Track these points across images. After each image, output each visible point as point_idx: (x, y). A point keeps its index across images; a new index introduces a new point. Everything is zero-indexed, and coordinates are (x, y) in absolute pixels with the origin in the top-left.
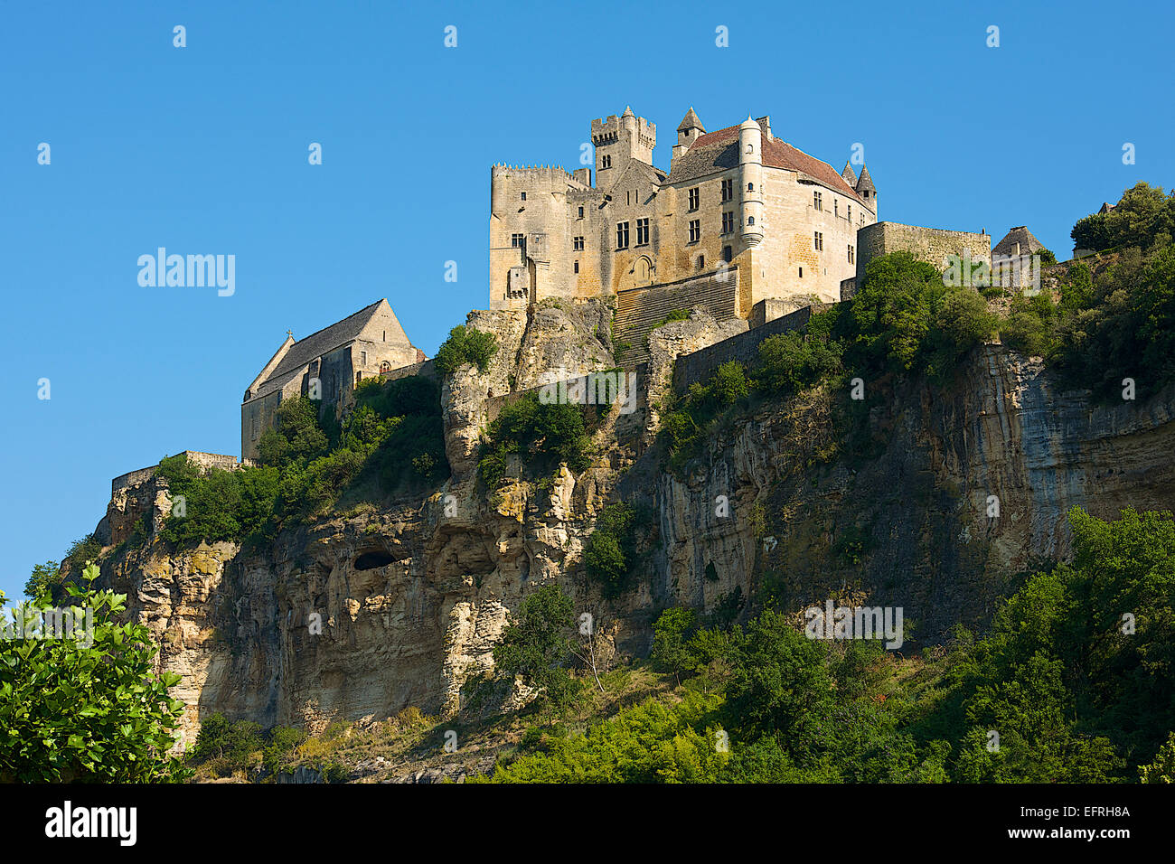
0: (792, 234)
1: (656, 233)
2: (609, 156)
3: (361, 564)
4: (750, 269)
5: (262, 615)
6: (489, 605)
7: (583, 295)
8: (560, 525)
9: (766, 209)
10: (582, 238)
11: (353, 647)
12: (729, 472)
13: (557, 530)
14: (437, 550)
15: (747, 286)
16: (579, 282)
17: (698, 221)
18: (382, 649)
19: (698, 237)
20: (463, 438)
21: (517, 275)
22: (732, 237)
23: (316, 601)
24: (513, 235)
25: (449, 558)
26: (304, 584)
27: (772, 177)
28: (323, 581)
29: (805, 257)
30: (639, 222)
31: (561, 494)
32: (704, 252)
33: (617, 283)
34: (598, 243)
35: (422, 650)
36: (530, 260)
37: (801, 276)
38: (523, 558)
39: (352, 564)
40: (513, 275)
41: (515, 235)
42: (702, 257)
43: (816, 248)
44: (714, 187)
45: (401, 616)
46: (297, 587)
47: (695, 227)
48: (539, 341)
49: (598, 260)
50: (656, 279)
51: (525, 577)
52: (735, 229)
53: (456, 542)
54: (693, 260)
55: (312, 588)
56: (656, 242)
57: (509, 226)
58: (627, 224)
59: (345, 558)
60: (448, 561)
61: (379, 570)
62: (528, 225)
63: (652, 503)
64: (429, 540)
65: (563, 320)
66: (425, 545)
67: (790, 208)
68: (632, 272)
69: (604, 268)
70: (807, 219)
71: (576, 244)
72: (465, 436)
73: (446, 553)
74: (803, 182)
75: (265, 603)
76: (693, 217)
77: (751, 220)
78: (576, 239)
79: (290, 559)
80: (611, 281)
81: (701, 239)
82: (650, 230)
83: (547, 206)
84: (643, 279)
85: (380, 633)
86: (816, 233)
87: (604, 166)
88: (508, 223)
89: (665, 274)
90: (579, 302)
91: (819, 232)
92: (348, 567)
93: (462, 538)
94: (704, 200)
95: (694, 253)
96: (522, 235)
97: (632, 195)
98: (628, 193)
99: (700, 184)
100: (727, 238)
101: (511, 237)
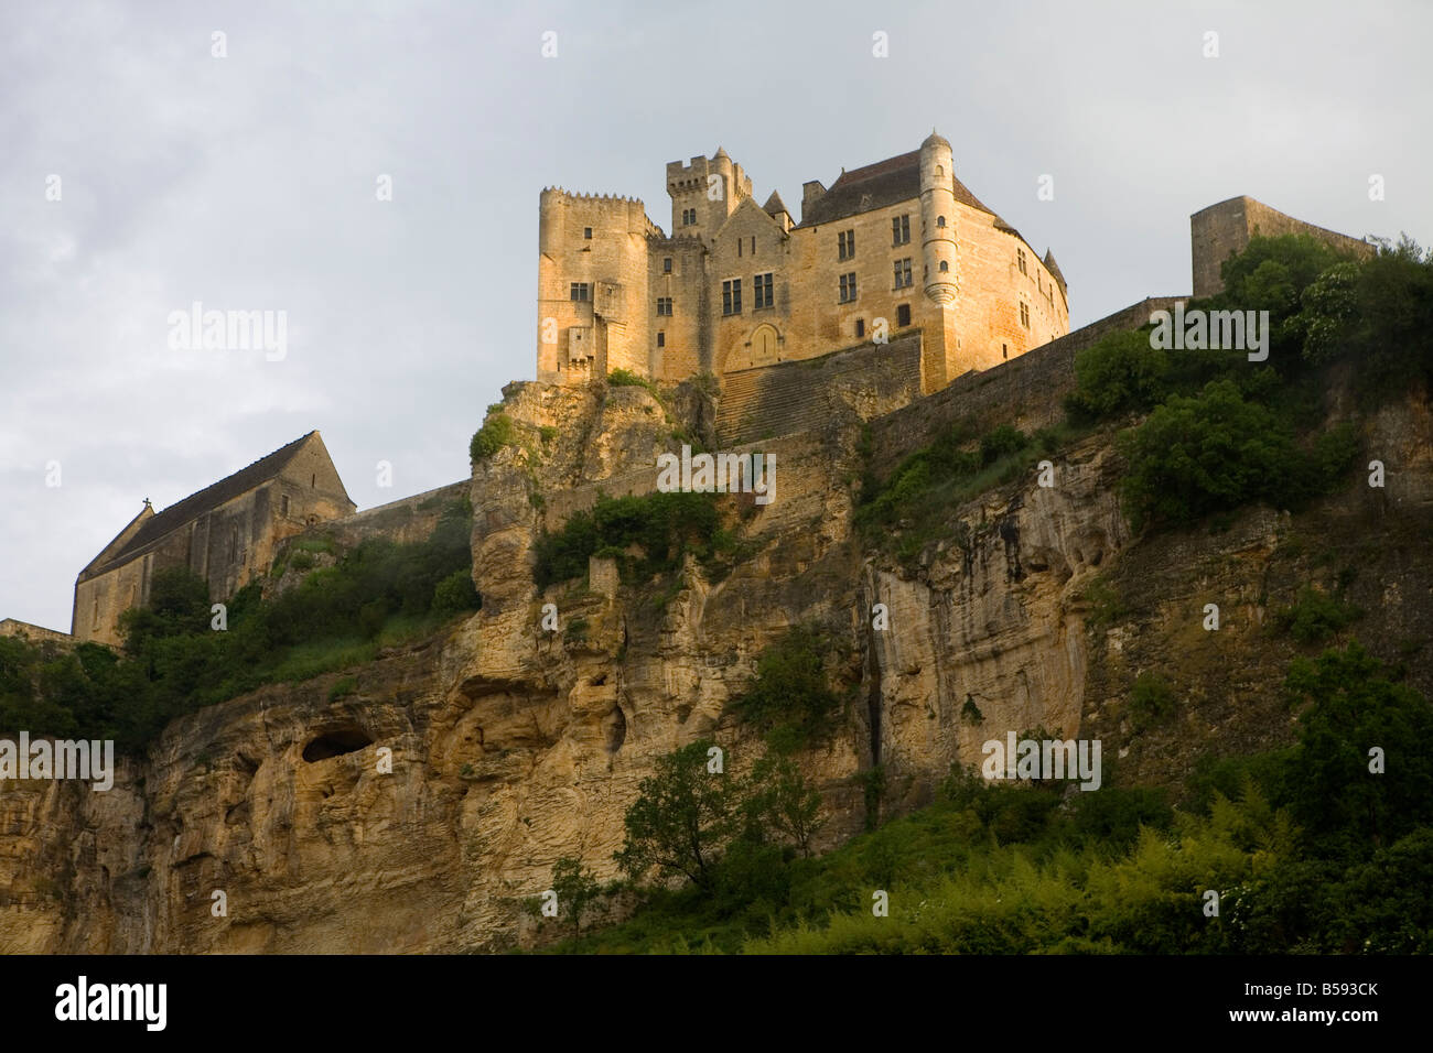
0: (992, 297)
1: (785, 292)
2: (693, 210)
3: (312, 753)
4: (942, 333)
5: (114, 857)
6: (552, 792)
7: (671, 376)
8: (683, 661)
9: (960, 257)
10: (669, 300)
11: (293, 879)
12: (1007, 551)
13: (678, 669)
14: (450, 723)
15: (939, 356)
16: (665, 358)
17: (852, 275)
18: (347, 879)
19: (854, 294)
20: (508, 545)
21: (579, 337)
22: (910, 292)
23: (228, 815)
24: (573, 285)
25: (469, 734)
26: (208, 789)
27: (966, 216)
28: (243, 785)
29: (1010, 332)
30: (758, 278)
31: (686, 614)
32: (864, 314)
33: (723, 361)
34: (694, 308)
35: (419, 876)
36: (599, 318)
37: (1005, 356)
38: (612, 719)
39: (300, 752)
40: (573, 336)
41: (576, 285)
42: (860, 324)
43: (1023, 325)
44: (880, 227)
45: (385, 824)
46: (197, 795)
47: (848, 282)
48: (614, 426)
49: (693, 330)
50: (784, 356)
51: (615, 748)
52: (917, 280)
53: (485, 708)
54: (848, 327)
55: (224, 793)
56: (785, 302)
57: (567, 271)
58: (737, 282)
59: (288, 743)
60: (468, 739)
61: (349, 758)
62: (593, 272)
63: (851, 620)
64: (439, 707)
65: (648, 401)
66: (432, 713)
67: (989, 263)
68: (748, 345)
69: (703, 341)
70: (1011, 282)
71: (660, 307)
72: (514, 542)
73: (466, 727)
74: (1003, 231)
75: (122, 838)
76: (845, 268)
77: (944, 266)
78: (661, 300)
79: (184, 757)
80: (714, 360)
81: (859, 297)
82: (776, 289)
83: (621, 250)
84: (763, 356)
85: (345, 854)
86: (1022, 303)
87: (686, 223)
88: (565, 268)
89: (800, 347)
90: (664, 386)
91: (1025, 303)
92: (292, 757)
93: (499, 700)
94: (863, 244)
95: (849, 317)
96: (586, 285)
97: (746, 243)
98: (740, 240)
99: (856, 224)
100: (903, 293)
101: (570, 287)
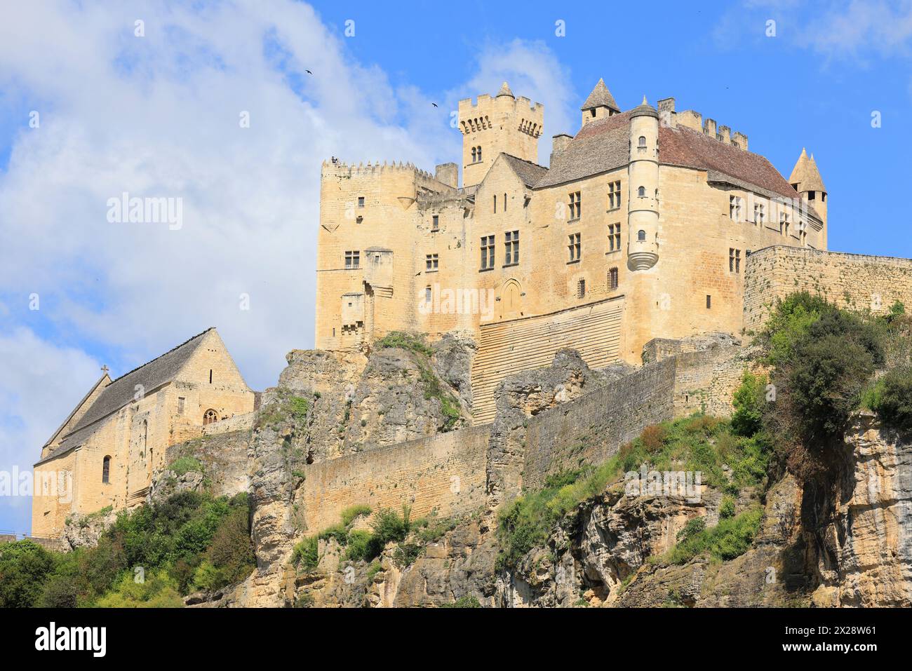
0: (698, 252)
2: (480, 148)
4: (640, 298)
9: (662, 221)
10: (435, 255)
17: (578, 235)
19: (578, 255)
20: (271, 517)
21: (350, 304)
22: (619, 256)
24: (347, 253)
27: (672, 178)
29: (716, 282)
30: (508, 234)
31: (382, 592)
32: (585, 275)
34: (456, 263)
36: (368, 285)
37: (708, 306)
40: (345, 304)
41: (350, 253)
42: (582, 282)
43: (731, 270)
44: (599, 190)
47: (575, 243)
50: (526, 310)
52: (624, 245)
54: (573, 287)
57: (342, 240)
58: (492, 238)
62: (364, 240)
65: (405, 363)
67: (695, 218)
68: (499, 298)
70: (720, 232)
71: (429, 262)
74: (713, 184)
76: (574, 229)
77: (641, 236)
78: (429, 256)
81: (582, 258)
82: (521, 245)
83: (390, 216)
84: (511, 309)
86: (731, 250)
87: (474, 160)
88: (341, 237)
89: (538, 302)
90: (430, 339)
91: (736, 248)
94: (586, 207)
95: (574, 276)
96: (357, 252)
97: (500, 200)
98: (495, 197)
99: (582, 186)
100: (613, 257)
101: (345, 255)
